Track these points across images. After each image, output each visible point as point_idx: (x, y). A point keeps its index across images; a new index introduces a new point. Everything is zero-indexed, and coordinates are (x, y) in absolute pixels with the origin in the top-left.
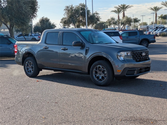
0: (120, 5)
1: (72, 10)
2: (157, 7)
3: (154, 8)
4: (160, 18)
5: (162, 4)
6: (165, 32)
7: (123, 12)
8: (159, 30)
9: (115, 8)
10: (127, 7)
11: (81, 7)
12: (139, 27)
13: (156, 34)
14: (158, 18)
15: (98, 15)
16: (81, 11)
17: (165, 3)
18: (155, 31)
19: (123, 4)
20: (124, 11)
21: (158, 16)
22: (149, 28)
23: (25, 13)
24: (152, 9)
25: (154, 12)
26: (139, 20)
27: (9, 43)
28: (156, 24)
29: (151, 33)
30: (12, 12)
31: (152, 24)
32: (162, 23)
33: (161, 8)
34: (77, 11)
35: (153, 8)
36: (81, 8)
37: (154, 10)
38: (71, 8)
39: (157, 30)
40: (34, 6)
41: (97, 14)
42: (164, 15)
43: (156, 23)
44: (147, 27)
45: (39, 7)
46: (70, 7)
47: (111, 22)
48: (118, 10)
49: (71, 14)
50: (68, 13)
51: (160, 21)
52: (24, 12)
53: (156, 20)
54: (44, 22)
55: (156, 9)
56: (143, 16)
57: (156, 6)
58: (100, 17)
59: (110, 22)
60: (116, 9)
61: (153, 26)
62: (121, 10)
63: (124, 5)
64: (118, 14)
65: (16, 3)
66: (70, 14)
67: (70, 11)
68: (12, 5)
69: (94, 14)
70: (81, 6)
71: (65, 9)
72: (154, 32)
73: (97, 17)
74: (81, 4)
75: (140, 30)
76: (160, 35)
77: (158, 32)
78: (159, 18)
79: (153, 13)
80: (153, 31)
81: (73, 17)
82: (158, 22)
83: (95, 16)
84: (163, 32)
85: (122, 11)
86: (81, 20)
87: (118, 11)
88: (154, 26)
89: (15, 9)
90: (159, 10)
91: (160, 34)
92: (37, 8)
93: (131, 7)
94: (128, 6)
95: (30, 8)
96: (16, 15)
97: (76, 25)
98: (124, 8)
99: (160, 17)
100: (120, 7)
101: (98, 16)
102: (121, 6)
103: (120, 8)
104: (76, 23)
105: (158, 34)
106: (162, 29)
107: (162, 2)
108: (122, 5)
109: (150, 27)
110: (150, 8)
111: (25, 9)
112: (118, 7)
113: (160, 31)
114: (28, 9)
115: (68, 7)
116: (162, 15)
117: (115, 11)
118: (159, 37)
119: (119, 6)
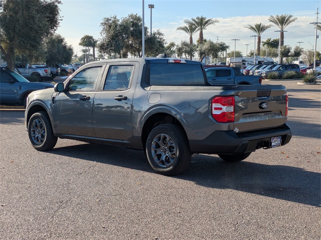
0: (195, 19)
1: (116, 26)
2: (261, 24)
3: (256, 26)
4: (266, 46)
5: (271, 21)
6: (275, 71)
7: (199, 32)
8: (265, 68)
9: (186, 22)
10: (207, 22)
11: (131, 20)
12: (228, 60)
13: (260, 73)
14: (261, 44)
15: (161, 37)
16: (132, 29)
17: (276, 19)
18: (258, 68)
19: (200, 17)
20: (201, 29)
21: (261, 40)
22: (246, 63)
23: (38, 29)
24: (252, 28)
25: (256, 34)
26: (227, 47)
27: (13, 80)
28: (258, 56)
29: (251, 71)
30: (15, 26)
31: (250, 56)
32: (269, 54)
33: (267, 27)
34: (124, 28)
35: (254, 27)
36: (132, 22)
37: (255, 30)
38: (114, 22)
39: (261, 66)
40: (54, 17)
41: (160, 34)
42: (272, 40)
43: (259, 54)
44: (243, 61)
45: (61, 19)
46: (113, 19)
47: (182, 49)
48: (191, 27)
49: (114, 32)
50: (108, 31)
51: (265, 51)
52: (37, 27)
53: (258, 49)
54: (53, 43)
55: (260, 29)
56: (235, 40)
57: (259, 24)
58: (164, 40)
59: (180, 50)
60: (187, 26)
61: (254, 60)
62: (196, 27)
63: (202, 18)
64: (190, 34)
65: (23, 10)
66: (112, 32)
67: (112, 28)
68: (16, 13)
69: (154, 34)
70: (132, 18)
71: (102, 23)
72: (257, 71)
73: (159, 40)
74: (132, 15)
75: (230, 65)
76: (266, 77)
77: (263, 71)
78: (263, 45)
79: (255, 36)
80: (254, 69)
81: (117, 39)
82: (261, 53)
83: (155, 38)
84: (272, 72)
85: (199, 29)
86: (131, 45)
87: (191, 29)
88: (256, 60)
89: (22, 21)
90: (264, 30)
91: (267, 75)
92: (59, 21)
93: (215, 23)
94: (209, 20)
95: (47, 19)
96: (22, 31)
97: (122, 52)
98: (202, 23)
99: (265, 43)
100: (195, 21)
101: (161, 39)
102: (197, 20)
103: (194, 23)
104: (123, 49)
105: (264, 75)
106: (270, 66)
107: (271, 16)
108: (198, 18)
109: (248, 60)
110: (249, 27)
111: (38, 21)
112: (191, 21)
113: (266, 70)
114: (43, 22)
115: (108, 20)
116: (269, 40)
117: (185, 29)
118: (266, 80)
119: (193, 20)
